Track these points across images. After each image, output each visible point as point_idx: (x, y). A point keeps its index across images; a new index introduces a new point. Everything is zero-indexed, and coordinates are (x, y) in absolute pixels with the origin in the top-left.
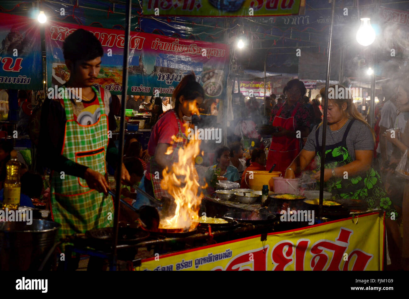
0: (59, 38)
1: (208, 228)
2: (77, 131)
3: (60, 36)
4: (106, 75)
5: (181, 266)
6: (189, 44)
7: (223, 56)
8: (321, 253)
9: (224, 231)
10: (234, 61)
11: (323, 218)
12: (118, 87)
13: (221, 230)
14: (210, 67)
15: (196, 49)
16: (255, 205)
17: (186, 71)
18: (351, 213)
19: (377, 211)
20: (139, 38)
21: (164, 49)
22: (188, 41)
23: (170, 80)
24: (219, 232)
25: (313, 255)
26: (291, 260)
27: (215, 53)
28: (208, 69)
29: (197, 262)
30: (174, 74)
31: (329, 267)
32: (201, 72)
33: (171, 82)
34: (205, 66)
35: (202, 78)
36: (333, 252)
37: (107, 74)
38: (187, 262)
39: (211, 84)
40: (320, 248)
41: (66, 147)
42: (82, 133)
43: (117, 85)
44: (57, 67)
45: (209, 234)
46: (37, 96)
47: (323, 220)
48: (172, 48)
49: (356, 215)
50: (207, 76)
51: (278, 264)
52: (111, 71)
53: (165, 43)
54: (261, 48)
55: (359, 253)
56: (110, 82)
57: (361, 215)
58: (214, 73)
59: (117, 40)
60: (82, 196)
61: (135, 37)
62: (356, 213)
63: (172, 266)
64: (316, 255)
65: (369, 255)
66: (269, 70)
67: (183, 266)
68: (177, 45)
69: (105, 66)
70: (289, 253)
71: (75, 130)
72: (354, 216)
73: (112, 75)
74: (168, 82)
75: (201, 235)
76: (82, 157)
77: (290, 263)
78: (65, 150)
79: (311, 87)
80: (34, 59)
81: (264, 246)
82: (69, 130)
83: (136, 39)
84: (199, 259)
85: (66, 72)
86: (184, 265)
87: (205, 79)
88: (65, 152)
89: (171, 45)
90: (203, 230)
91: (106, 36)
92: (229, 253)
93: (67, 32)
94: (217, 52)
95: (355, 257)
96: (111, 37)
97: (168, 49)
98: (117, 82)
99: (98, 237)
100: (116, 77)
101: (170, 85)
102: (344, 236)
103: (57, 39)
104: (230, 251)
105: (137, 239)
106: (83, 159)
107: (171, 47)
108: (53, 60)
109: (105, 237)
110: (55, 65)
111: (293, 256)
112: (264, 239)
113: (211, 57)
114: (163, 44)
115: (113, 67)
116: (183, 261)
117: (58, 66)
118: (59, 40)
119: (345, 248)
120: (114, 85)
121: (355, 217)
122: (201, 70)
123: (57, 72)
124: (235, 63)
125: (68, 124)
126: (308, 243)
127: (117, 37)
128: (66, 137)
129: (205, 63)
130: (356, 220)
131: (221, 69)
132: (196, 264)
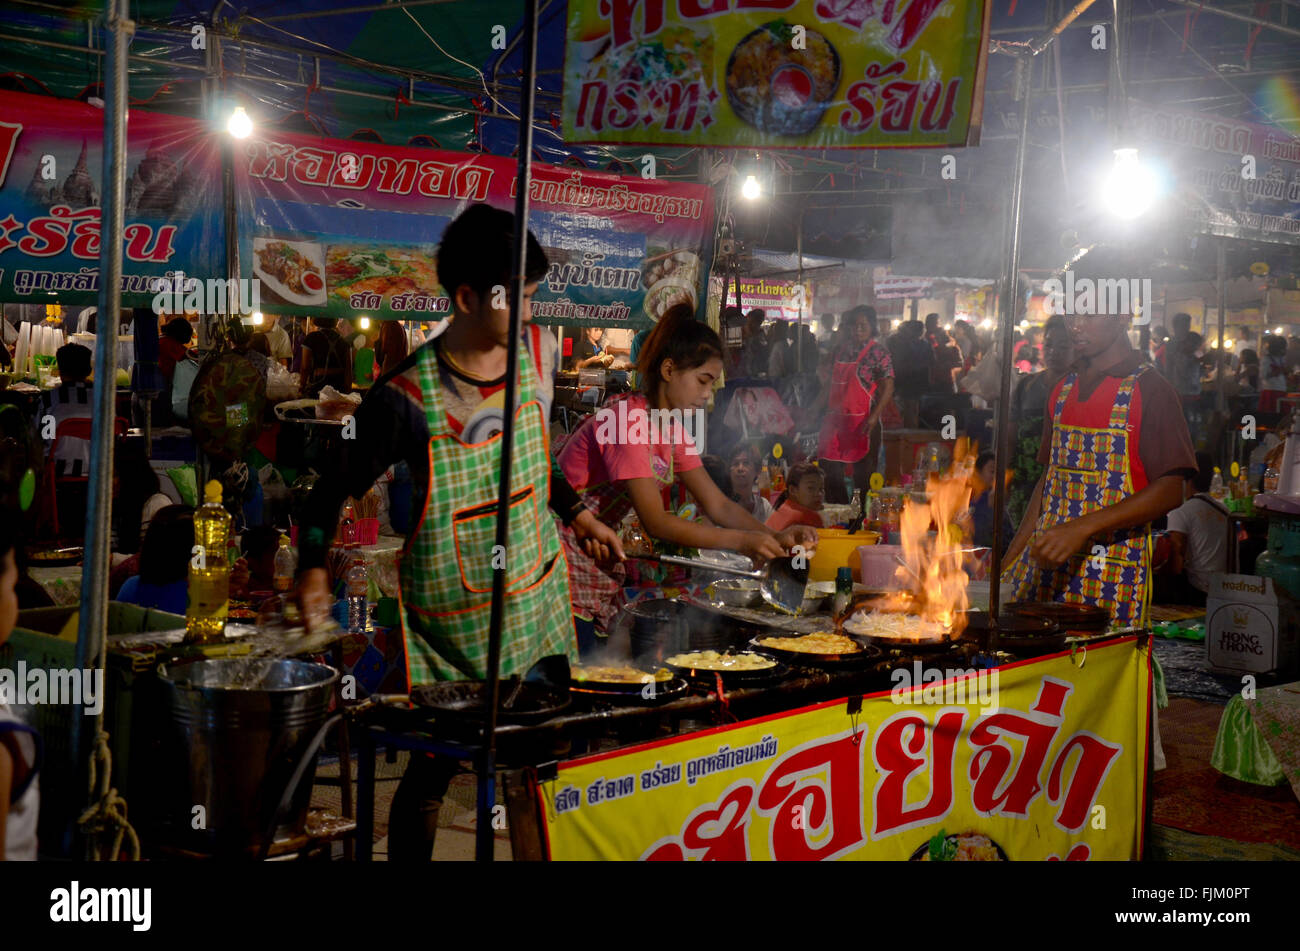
0: (269, 172)
1: (714, 683)
2: (458, 462)
3: (272, 166)
4: (393, 269)
5: (652, 779)
6: (607, 184)
7: (696, 215)
8: (995, 744)
9: (753, 690)
10: (724, 228)
11: (1000, 653)
12: (425, 300)
13: (746, 686)
14: (664, 245)
15: (625, 198)
16: (816, 619)
17: (601, 256)
18: (1068, 639)
19: (1131, 633)
20: (479, 170)
21: (544, 198)
22: (606, 177)
23: (561, 281)
24: (742, 691)
25: (975, 748)
26: (921, 762)
27: (676, 207)
28: (658, 252)
29: (692, 769)
30: (568, 264)
31: (1014, 777)
32: (641, 258)
33: (562, 287)
34: (651, 242)
35: (643, 274)
36: (1025, 739)
37: (396, 266)
38: (668, 770)
39: (668, 290)
40: (992, 730)
41: (433, 502)
42: (471, 463)
43: (421, 294)
44: (265, 248)
45: (718, 697)
46: (211, 327)
47: (997, 658)
48: (564, 195)
49: (1080, 644)
50: (656, 270)
51: (889, 772)
52: (405, 258)
53: (545, 182)
54: (790, 192)
55: (1086, 741)
56: (402, 286)
57: (1092, 645)
58: (674, 261)
59: (419, 175)
60: (470, 615)
61: (466, 166)
62: (1080, 639)
63: (632, 779)
64: (982, 747)
65: (1111, 745)
66: (809, 250)
67: (657, 778)
68: (578, 189)
69: (390, 246)
70: (916, 745)
71: (454, 459)
72: (1074, 647)
73: (410, 268)
74: (555, 287)
75: (698, 700)
76: (468, 520)
77: (919, 770)
78: (432, 508)
79: (919, 293)
80: (207, 227)
81: (854, 725)
82: (440, 461)
83: (471, 173)
84: (696, 760)
85: (289, 262)
86: (660, 776)
87: (652, 278)
88: (432, 514)
89: (562, 187)
90: (702, 686)
91: (392, 166)
92: (769, 746)
93: (289, 156)
94: (680, 208)
95: (1078, 751)
96: (404, 169)
97: (553, 199)
98: (423, 287)
99: (441, 705)
100: (419, 275)
101: (559, 295)
102: (1052, 699)
103: (265, 175)
104: (773, 740)
105: (542, 711)
106: (472, 526)
107: (561, 193)
108: (256, 232)
109: (458, 705)
110: (261, 243)
111: (927, 753)
112: (854, 708)
113: (667, 219)
114: (541, 185)
115: (411, 248)
116: (658, 766)
117: (268, 245)
118: (271, 177)
119: (1053, 730)
120: (415, 295)
121: (1079, 651)
122: (640, 254)
123: (266, 263)
124: (727, 236)
125: (436, 445)
126: (964, 718)
127: (419, 166)
128: (434, 479)
129: (650, 234)
130: (1082, 657)
131: (693, 252)
132: (689, 773)
